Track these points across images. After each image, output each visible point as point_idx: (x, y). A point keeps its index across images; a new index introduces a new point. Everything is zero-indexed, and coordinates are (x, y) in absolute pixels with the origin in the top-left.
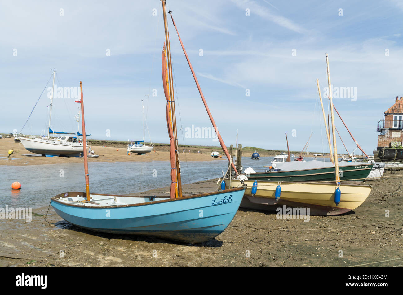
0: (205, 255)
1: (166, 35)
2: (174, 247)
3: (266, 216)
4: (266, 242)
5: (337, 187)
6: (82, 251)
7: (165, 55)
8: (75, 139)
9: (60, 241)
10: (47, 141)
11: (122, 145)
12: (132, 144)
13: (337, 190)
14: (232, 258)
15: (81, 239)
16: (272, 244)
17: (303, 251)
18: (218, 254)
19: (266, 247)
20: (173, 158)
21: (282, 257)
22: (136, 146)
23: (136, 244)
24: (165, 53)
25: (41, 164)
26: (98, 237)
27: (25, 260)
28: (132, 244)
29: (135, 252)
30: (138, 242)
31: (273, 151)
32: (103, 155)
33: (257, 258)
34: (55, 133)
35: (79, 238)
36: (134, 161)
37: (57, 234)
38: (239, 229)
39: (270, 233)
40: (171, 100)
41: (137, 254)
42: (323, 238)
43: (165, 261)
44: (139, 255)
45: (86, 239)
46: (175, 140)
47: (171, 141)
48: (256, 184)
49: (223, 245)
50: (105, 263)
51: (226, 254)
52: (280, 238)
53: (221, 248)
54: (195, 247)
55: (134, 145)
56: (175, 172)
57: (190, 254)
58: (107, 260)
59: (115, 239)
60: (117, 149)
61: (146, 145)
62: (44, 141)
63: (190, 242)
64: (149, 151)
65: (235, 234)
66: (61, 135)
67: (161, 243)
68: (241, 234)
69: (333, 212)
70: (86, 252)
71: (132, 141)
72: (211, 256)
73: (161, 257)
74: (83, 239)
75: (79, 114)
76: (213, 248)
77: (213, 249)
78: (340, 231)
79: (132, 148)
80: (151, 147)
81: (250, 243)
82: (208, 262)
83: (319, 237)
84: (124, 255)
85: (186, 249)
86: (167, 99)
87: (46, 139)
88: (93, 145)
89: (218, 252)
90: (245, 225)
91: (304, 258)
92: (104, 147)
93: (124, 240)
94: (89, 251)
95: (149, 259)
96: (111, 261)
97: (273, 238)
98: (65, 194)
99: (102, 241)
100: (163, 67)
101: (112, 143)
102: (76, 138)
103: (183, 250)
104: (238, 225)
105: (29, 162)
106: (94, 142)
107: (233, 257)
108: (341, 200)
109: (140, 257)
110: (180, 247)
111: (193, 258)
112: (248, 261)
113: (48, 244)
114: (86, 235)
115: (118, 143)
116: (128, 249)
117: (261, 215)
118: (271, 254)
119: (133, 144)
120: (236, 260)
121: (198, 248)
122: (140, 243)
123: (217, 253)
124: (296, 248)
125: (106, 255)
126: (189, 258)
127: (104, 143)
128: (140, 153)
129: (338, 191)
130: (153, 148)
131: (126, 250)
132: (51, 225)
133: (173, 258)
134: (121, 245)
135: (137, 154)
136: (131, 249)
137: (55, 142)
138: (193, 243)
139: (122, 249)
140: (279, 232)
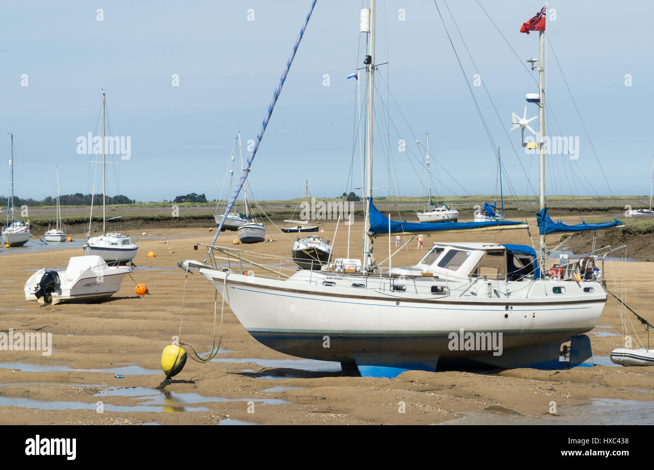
10: (355, 285)
75: (537, 101)
87: (354, 272)
137: (402, 288)
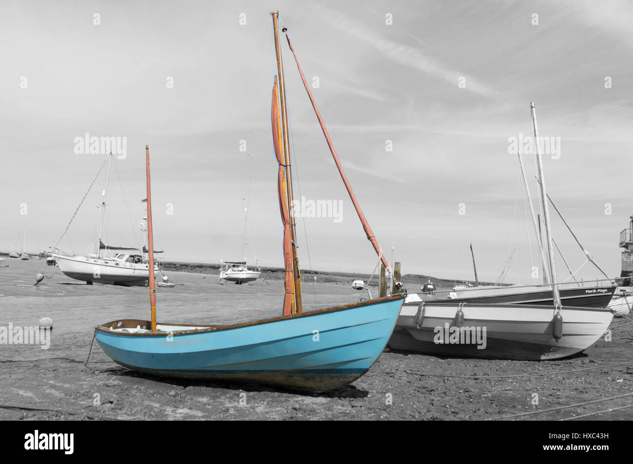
0: (340, 407)
1: (279, 64)
2: (289, 397)
3: (440, 360)
4: (440, 392)
5: (557, 311)
6: (140, 402)
7: (277, 94)
8: (139, 258)
9: (106, 389)
10: (95, 261)
11: (211, 270)
12: (227, 267)
13: (556, 315)
14: (384, 412)
15: (140, 388)
16: (451, 395)
17: (502, 402)
18: (361, 407)
19: (439, 398)
20: (288, 254)
21: (466, 410)
22: (233, 270)
23: (227, 393)
24: (276, 91)
25: (85, 295)
26: (167, 384)
27: (50, 412)
28: (220, 393)
29: (225, 404)
30: (231, 391)
31: (452, 281)
32: (182, 283)
33: (425, 411)
34: (108, 248)
35: (136, 386)
36: (229, 292)
37: (102, 382)
38: (395, 376)
39: (446, 381)
40: (286, 163)
41: (228, 405)
42: (536, 388)
43: (273, 415)
44: (232, 407)
45: (148, 388)
46: (292, 226)
47: (285, 227)
48: (422, 308)
49: (368, 396)
50: (175, 417)
51: (374, 406)
52: (464, 387)
53: (366, 398)
54: (323, 398)
55: (230, 269)
56: (291, 277)
57: (314, 406)
58: (180, 413)
59: (193, 386)
60: (204, 275)
61: (249, 269)
62: (92, 261)
63: (315, 390)
64: (254, 279)
65: (389, 382)
66: (117, 251)
67: (267, 392)
68: (399, 383)
69: (551, 353)
70: (147, 403)
71: (227, 263)
72: (348, 409)
73: (266, 410)
74: (143, 388)
76: (352, 399)
77: (353, 401)
78: (564, 379)
79: (227, 273)
80: (258, 273)
81: (413, 394)
82: (344, 416)
83: (528, 386)
84: (208, 407)
85: (308, 400)
86: (279, 161)
87: (94, 258)
88: (168, 270)
89: (361, 405)
90: (405, 371)
91: (503, 410)
92: (183, 272)
93: (208, 388)
94: (152, 401)
95: (247, 412)
96: (186, 414)
97: (452, 387)
98: (117, 322)
99: (173, 390)
100: (273, 113)
101: (196, 267)
102: (141, 257)
103: (303, 401)
104: (394, 371)
105: (68, 292)
106: (169, 265)
107: (385, 410)
108: (563, 333)
109: (233, 409)
110: (298, 397)
111: (319, 411)
112: (410, 415)
113: (87, 392)
114: (148, 382)
115: (206, 267)
116: (215, 399)
117: (432, 360)
118: (448, 406)
119: (229, 267)
120: (390, 414)
121: (329, 399)
122: (234, 392)
123: (358, 405)
124: (490, 399)
125: (177, 407)
126: (313, 411)
127: (184, 267)
128: (239, 281)
129: (559, 317)
130: (261, 275)
131: (211, 401)
132: (94, 372)
133: (286, 411)
134: (203, 395)
135: (234, 282)
136: (218, 400)
137: (107, 263)
138: (319, 392)
139: (204, 400)
140: (461, 381)
